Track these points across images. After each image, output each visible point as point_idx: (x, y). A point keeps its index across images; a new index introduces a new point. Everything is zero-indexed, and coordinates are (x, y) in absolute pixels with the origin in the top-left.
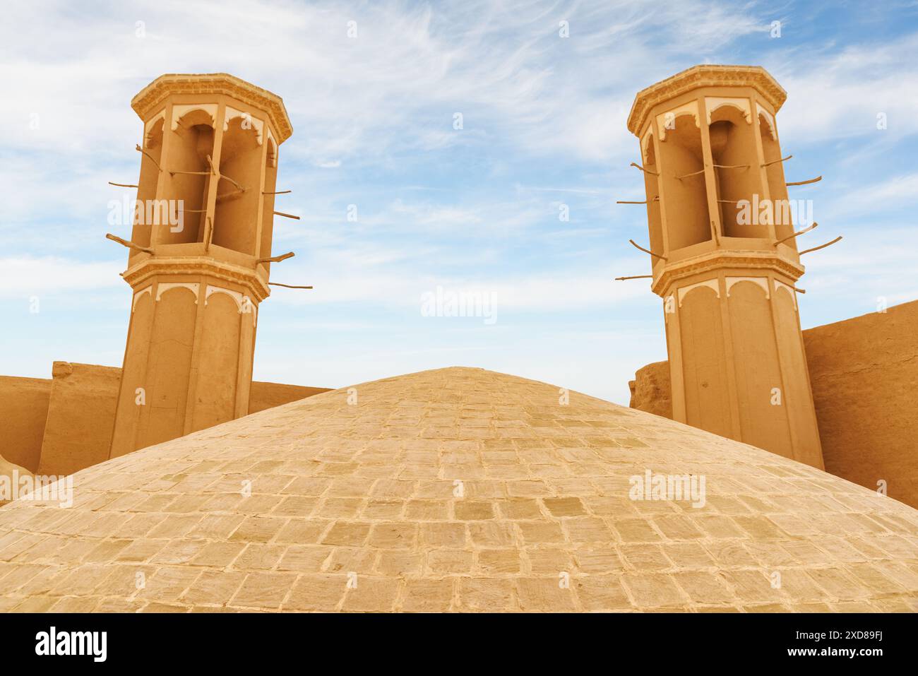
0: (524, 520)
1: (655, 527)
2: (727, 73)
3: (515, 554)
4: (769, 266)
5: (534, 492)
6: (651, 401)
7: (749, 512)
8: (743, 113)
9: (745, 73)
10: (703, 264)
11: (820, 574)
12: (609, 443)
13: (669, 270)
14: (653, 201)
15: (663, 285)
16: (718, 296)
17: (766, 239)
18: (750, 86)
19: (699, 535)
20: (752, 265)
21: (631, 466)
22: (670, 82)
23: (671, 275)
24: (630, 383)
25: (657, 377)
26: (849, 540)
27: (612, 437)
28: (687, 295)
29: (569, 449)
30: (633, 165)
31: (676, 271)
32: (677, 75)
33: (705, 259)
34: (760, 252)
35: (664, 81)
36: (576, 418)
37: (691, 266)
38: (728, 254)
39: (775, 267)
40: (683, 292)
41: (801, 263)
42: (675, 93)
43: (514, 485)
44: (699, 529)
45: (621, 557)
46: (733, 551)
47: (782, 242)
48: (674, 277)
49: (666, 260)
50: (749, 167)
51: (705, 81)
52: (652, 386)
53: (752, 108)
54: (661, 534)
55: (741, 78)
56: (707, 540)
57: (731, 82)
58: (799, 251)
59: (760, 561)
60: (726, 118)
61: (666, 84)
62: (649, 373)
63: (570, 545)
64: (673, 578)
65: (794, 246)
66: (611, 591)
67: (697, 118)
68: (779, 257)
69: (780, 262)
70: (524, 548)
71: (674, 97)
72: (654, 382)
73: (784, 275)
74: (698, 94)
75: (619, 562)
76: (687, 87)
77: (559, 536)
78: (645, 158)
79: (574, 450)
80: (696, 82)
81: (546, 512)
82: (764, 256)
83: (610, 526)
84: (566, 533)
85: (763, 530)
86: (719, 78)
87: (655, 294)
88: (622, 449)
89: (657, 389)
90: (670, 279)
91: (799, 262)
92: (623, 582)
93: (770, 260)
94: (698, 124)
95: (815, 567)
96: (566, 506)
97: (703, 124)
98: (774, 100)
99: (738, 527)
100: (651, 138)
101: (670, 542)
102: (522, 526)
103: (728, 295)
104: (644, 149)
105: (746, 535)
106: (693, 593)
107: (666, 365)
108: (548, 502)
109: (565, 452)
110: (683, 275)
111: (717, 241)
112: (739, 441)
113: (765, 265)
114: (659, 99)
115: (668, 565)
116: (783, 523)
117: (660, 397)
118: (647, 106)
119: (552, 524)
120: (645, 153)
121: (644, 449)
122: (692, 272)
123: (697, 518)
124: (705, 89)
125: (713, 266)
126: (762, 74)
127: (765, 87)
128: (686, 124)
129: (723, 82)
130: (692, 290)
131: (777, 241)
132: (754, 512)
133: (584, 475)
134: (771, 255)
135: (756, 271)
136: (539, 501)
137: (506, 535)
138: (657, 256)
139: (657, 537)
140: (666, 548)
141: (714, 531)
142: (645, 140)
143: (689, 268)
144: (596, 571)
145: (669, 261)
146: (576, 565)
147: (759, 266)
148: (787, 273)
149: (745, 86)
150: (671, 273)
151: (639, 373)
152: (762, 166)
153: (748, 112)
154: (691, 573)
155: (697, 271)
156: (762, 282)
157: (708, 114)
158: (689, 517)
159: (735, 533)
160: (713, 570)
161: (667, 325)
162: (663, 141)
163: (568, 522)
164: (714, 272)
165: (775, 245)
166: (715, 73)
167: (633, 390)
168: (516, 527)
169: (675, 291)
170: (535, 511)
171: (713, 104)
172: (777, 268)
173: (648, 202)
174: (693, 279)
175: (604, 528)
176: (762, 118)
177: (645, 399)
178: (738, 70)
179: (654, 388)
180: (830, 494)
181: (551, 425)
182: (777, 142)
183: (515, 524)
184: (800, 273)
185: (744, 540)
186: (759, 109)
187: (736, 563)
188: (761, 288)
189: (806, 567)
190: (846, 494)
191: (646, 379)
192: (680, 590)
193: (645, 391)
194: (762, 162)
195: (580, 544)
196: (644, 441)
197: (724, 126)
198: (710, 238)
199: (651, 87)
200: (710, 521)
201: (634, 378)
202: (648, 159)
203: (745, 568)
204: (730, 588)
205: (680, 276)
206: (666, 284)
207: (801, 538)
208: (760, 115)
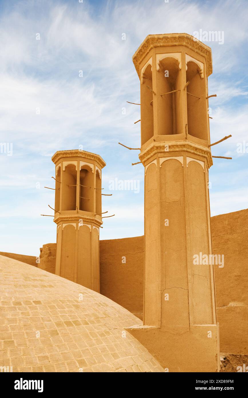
0: (29, 306)
1: (56, 307)
2: (88, 155)
3: (28, 313)
4: (92, 222)
5: (30, 299)
6: (48, 257)
7: (75, 303)
8: (91, 169)
9: (94, 156)
10: (72, 218)
11: (86, 315)
12: (45, 286)
13: (61, 217)
14: (58, 190)
15: (58, 221)
16: (75, 229)
17: (92, 213)
18: (95, 160)
19: (65, 308)
20: (87, 220)
21: (51, 293)
22: (69, 152)
23: (61, 219)
24: (41, 249)
25: (51, 248)
26: (93, 308)
27: (46, 284)
28: (65, 227)
29: (36, 288)
30: (52, 177)
31: (63, 218)
32: (72, 150)
33: (73, 216)
34: (90, 217)
35: (67, 151)
36: (36, 278)
37: (68, 217)
38: (80, 216)
39: (94, 222)
40: (64, 225)
41: (102, 221)
42: (70, 156)
43: (25, 298)
44: (65, 307)
45: (50, 313)
46: (71, 311)
47: (98, 214)
48: (62, 220)
49: (60, 213)
50: (91, 187)
51: (80, 155)
52: (49, 251)
53: (95, 168)
54: (57, 308)
55: (92, 157)
56: (67, 309)
57: (89, 158)
58: (102, 217)
59: (76, 313)
60: (86, 169)
61: (68, 152)
62: (48, 247)
63: (40, 311)
64: (60, 317)
65: (101, 216)
66: (48, 319)
67: (76, 167)
68: (96, 219)
69: (96, 221)
70: (30, 311)
71: (69, 157)
72: (50, 250)
73: (96, 224)
74: (78, 159)
75: (49, 314)
76: (75, 155)
77: (37, 309)
78: (57, 173)
79: (37, 288)
80: (78, 155)
81: (33, 304)
82: (91, 218)
83: (47, 307)
84: (39, 309)
85: (77, 307)
86: (85, 155)
87: (54, 222)
88: (48, 288)
89: (50, 253)
90: (60, 220)
91: (101, 221)
92: (50, 317)
93: (93, 220)
94: (76, 169)
95: (85, 314)
96: (38, 302)
97: (78, 169)
98: (102, 165)
99: (73, 306)
100: (60, 168)
101: (59, 310)
102: (29, 307)
103: (79, 229)
104: (57, 170)
105: (74, 308)
106: (63, 319)
107: (55, 245)
108: (34, 302)
109: (35, 289)
110: (65, 220)
111: (77, 211)
112: (75, 283)
113: (91, 221)
114: (64, 156)
115: (59, 314)
116: (81, 305)
117: (51, 256)
118: (60, 157)
119: (35, 307)
120: (57, 172)
121: (53, 288)
122: (68, 219)
123: (65, 305)
124: (81, 158)
125: (75, 219)
126: (99, 158)
127: (100, 161)
128: (72, 167)
129: (87, 157)
130: (67, 225)
131: (96, 214)
132: (76, 303)
133: (41, 295)
134: (93, 218)
135: (88, 222)
136: (32, 302)
137: (26, 309)
138: (56, 211)
139: (57, 309)
140: (58, 311)
141: (68, 307)
142: (57, 167)
143: (67, 218)
144: (45, 315)
145: (61, 214)
146: (41, 314)
147: (89, 221)
148: (98, 224)
149: (93, 160)
150: (61, 218)
151: (44, 246)
152: (95, 189)
153: (93, 169)
154: (63, 315)
155: (70, 219)
156: (90, 226)
157: (80, 167)
158: (63, 305)
159: (72, 308)
160: (67, 315)
161: (57, 234)
162: (64, 171)
163: (39, 306)
164: (75, 221)
165: (95, 215)
166: (84, 153)
167: (41, 251)
168: (28, 307)
169: (62, 224)
170: (31, 304)
171: (82, 164)
172: (95, 222)
173: (56, 189)
174: (68, 221)
175: (46, 307)
176: (97, 171)
177: (46, 256)
178: (92, 154)
179: (49, 252)
180: (92, 298)
181: (30, 281)
182: (101, 180)
183: (27, 306)
184: (101, 224)
185: (73, 309)
186: (97, 168)
187: (71, 313)
188: (89, 228)
189: (84, 314)
190: (96, 298)
191: (47, 249)
192: (61, 318)
193: (46, 253)
194: (95, 187)
195: (41, 310)
196: (53, 286)
197: (85, 171)
198: (75, 210)
199: (62, 151)
200: (67, 305)
201: (42, 247)
202: (58, 174)
203: (73, 314)
204: (70, 318)
205: (64, 220)
206: (59, 221)
207: (84, 308)
208: (97, 170)
